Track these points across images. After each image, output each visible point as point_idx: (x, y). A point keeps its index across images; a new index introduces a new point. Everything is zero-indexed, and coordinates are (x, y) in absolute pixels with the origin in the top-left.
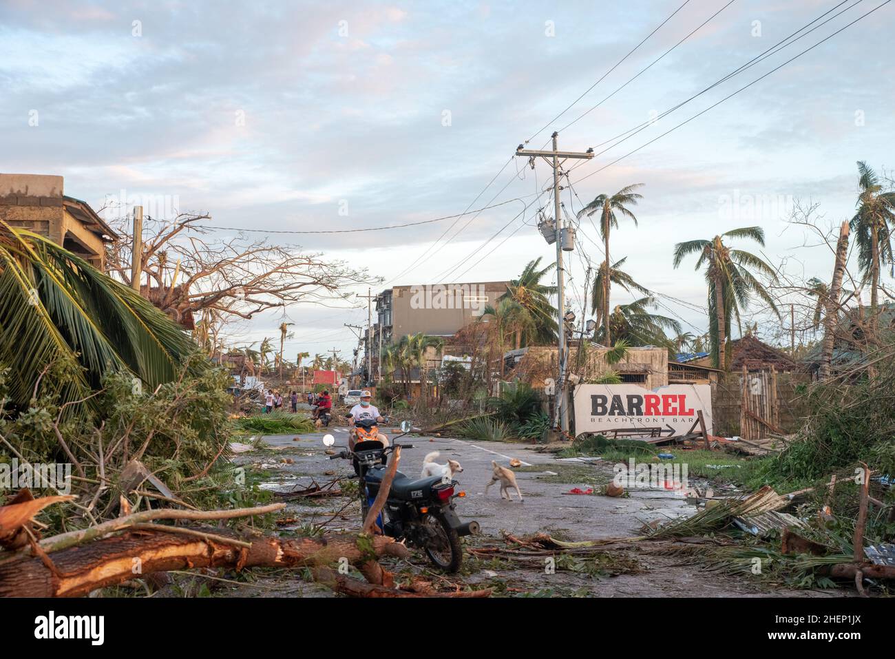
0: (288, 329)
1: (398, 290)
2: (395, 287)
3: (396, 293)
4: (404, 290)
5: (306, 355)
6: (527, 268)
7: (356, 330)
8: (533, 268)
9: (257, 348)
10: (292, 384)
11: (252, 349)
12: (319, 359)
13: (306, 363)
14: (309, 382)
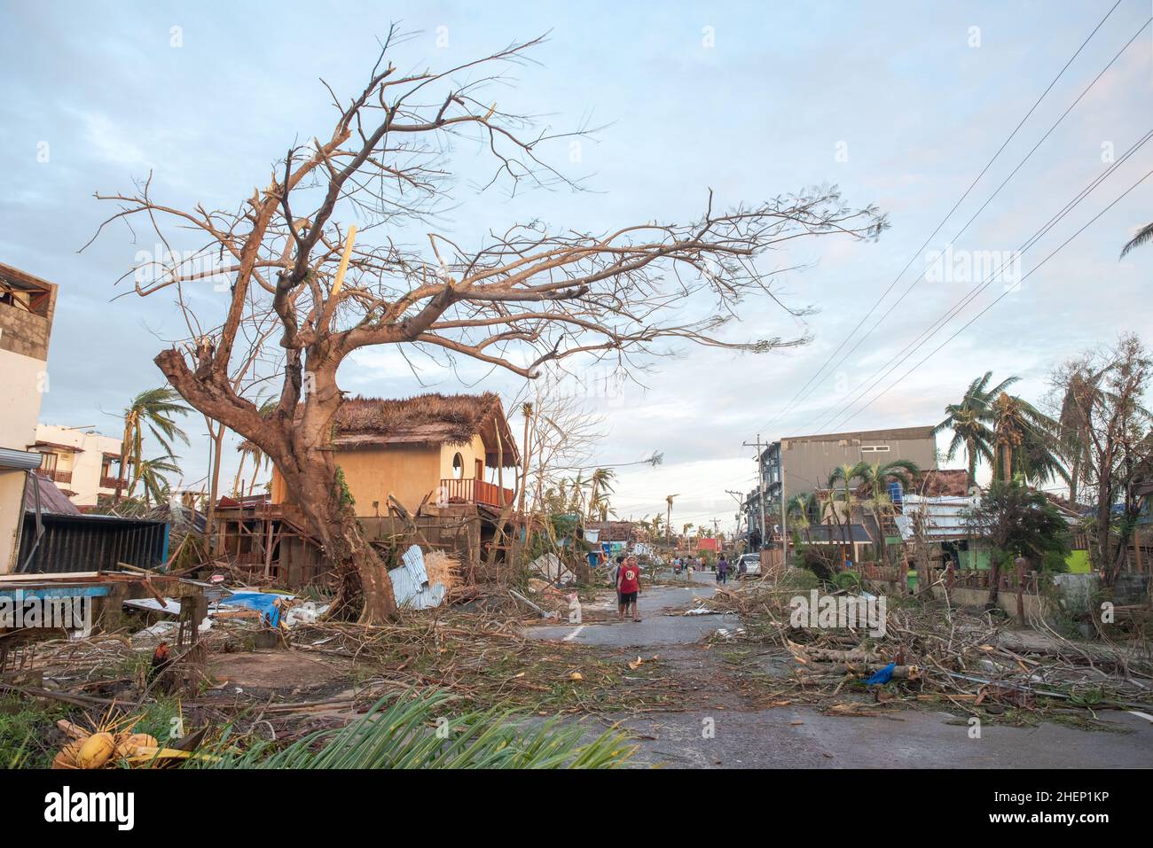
0: (674, 499)
1: (787, 442)
2: (783, 439)
3: (785, 445)
4: (793, 442)
5: (690, 525)
6: (972, 388)
7: (737, 496)
8: (980, 387)
9: (649, 520)
10: (680, 550)
11: (646, 521)
12: (701, 530)
13: (692, 533)
14: (694, 548)
